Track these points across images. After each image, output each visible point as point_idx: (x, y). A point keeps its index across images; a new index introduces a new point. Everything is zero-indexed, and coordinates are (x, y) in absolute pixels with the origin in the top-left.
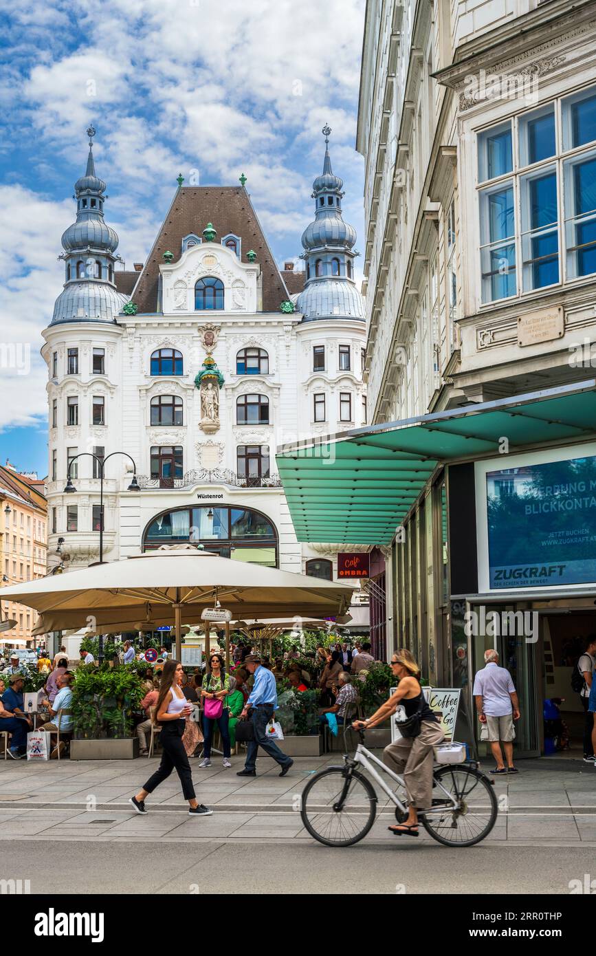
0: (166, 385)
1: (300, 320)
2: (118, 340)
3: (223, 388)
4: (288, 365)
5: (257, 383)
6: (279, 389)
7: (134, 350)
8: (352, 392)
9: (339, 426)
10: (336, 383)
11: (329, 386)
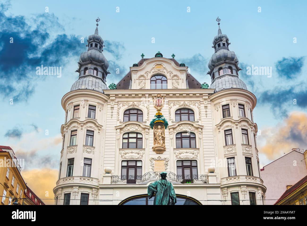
0: (133, 126)
1: (213, 92)
2: (105, 104)
3: (167, 128)
4: (206, 117)
5: (188, 126)
6: (202, 129)
7: (114, 109)
8: (248, 129)
9: (243, 147)
10: (239, 123)
11: (234, 125)
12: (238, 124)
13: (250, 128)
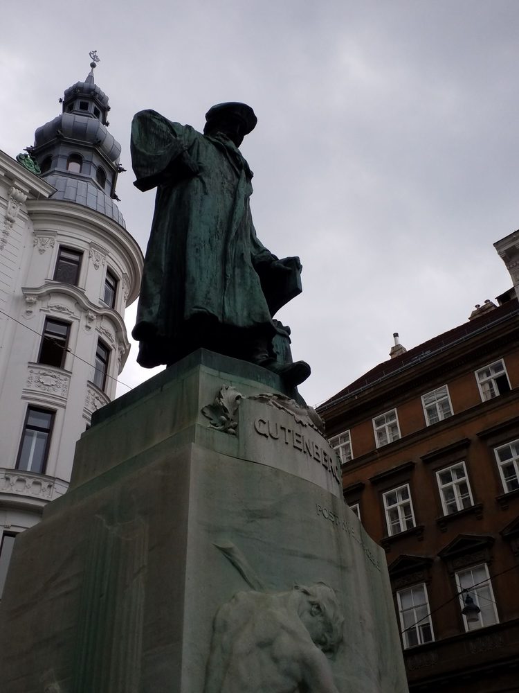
4: (2, 248)
8: (113, 349)
9: (89, 391)
10: (98, 315)
11: (83, 315)
12: (95, 317)
13: (117, 349)
